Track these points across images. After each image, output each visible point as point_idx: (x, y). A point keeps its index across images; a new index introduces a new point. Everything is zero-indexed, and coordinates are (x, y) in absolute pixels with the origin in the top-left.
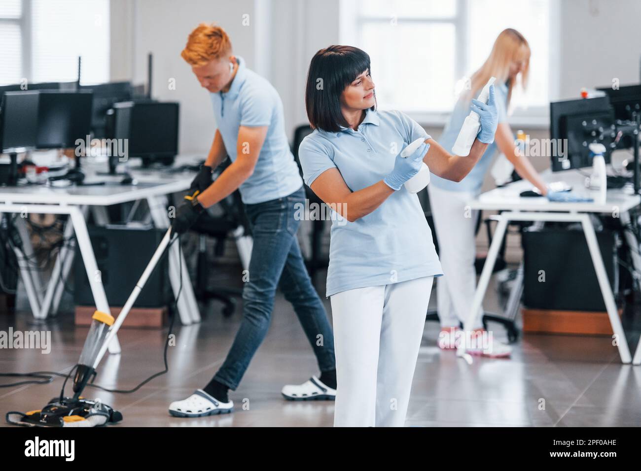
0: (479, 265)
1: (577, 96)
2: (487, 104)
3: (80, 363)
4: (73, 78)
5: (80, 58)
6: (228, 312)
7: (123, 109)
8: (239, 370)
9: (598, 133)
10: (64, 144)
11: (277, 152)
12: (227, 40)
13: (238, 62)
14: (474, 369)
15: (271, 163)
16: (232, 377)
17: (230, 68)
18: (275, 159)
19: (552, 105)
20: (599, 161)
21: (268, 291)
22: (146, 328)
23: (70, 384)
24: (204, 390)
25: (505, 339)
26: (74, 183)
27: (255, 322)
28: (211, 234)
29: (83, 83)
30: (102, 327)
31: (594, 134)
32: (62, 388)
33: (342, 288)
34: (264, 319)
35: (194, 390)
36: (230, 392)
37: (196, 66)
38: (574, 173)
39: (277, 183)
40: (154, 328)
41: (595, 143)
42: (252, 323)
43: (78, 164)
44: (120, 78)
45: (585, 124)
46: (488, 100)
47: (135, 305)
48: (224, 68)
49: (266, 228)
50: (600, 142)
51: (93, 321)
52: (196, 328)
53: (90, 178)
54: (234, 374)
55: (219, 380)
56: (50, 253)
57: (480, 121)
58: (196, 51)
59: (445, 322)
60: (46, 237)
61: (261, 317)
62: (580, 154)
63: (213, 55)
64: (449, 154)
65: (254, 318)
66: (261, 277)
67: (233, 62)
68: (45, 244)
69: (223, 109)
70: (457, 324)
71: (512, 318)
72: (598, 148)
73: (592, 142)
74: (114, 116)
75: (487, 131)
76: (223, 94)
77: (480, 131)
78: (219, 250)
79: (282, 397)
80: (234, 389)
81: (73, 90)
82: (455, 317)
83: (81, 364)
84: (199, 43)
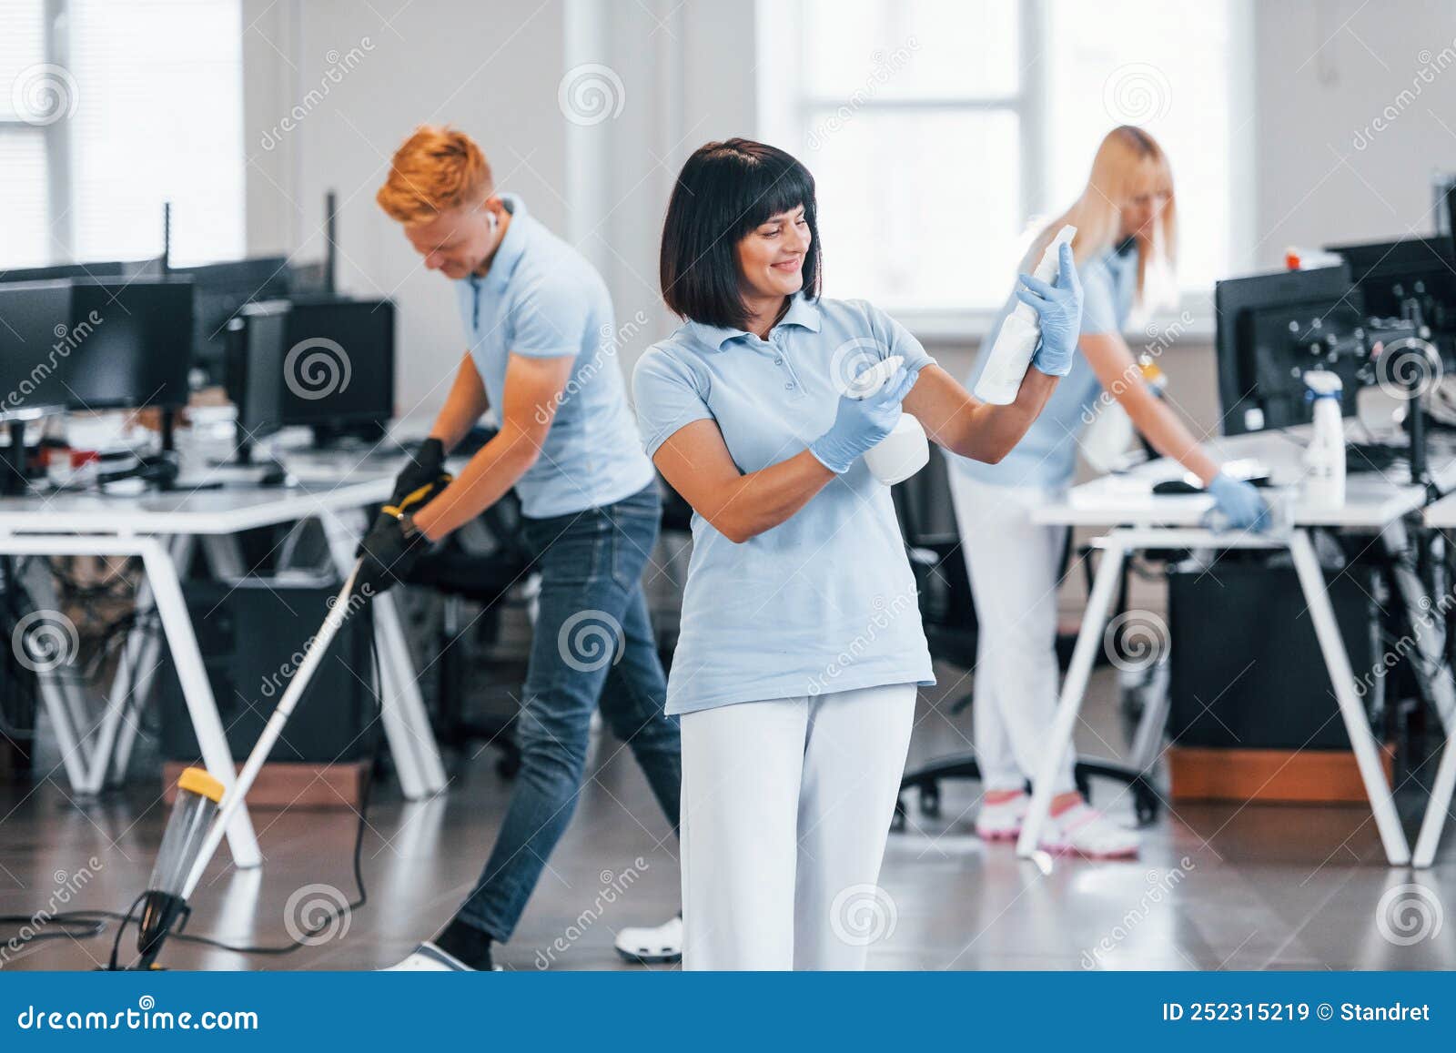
0: (1064, 648)
1: (1280, 266)
2: (1054, 285)
3: (152, 887)
4: (156, 251)
5: (167, 207)
6: (508, 769)
7: (262, 317)
8: (514, 896)
9: (1326, 348)
10: (130, 399)
11: (595, 410)
12: (479, 162)
13: (508, 208)
14: (1057, 885)
15: (581, 433)
16: (499, 912)
17: (488, 223)
18: (589, 426)
19: (1220, 287)
20: (1328, 411)
21: (575, 716)
22: (324, 809)
23: (132, 936)
24: (438, 943)
25: (1130, 818)
26: (154, 486)
27: (545, 785)
28: (470, 595)
29: (175, 262)
30: (202, 804)
31: (1316, 349)
32: (113, 945)
33: (706, 700)
34: (567, 781)
35: (413, 945)
36: (495, 945)
37: (411, 224)
38: (1273, 438)
39: (589, 475)
40: (340, 809)
41: (1319, 370)
42: (540, 789)
43: (168, 444)
44: (266, 249)
45: (1294, 327)
46: (1057, 277)
47: (273, 758)
48: (475, 225)
49: (566, 576)
50: (1330, 367)
51: (180, 791)
52: (438, 807)
53: (194, 473)
54: (501, 904)
55: (468, 919)
56: (103, 645)
57: (1038, 325)
58: (408, 192)
59: (994, 779)
60: (97, 610)
61: (559, 775)
62: (1286, 396)
63: (446, 198)
64: (971, 399)
65: (544, 777)
66: (556, 685)
67: (495, 211)
68: (96, 625)
69: (476, 312)
70: (1018, 783)
71: (1147, 770)
72: (1324, 381)
73: (1312, 368)
74: (245, 333)
75: (1054, 347)
76: (479, 282)
77: (1039, 347)
78: (487, 630)
79: (616, 955)
80: (503, 940)
81: (155, 277)
82: (1014, 768)
83: (155, 889)
84: (416, 172)
